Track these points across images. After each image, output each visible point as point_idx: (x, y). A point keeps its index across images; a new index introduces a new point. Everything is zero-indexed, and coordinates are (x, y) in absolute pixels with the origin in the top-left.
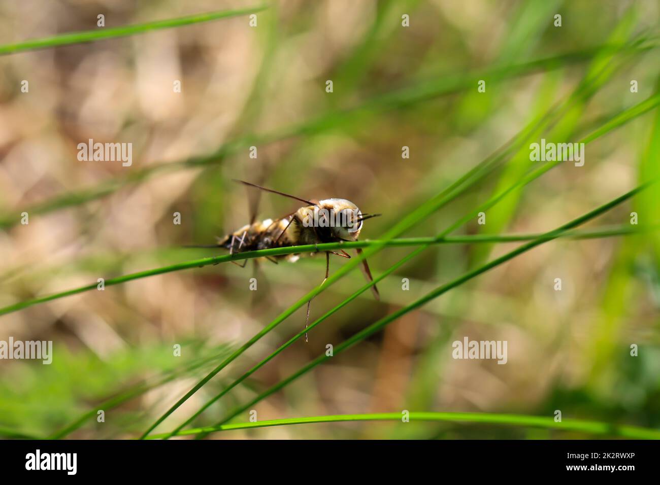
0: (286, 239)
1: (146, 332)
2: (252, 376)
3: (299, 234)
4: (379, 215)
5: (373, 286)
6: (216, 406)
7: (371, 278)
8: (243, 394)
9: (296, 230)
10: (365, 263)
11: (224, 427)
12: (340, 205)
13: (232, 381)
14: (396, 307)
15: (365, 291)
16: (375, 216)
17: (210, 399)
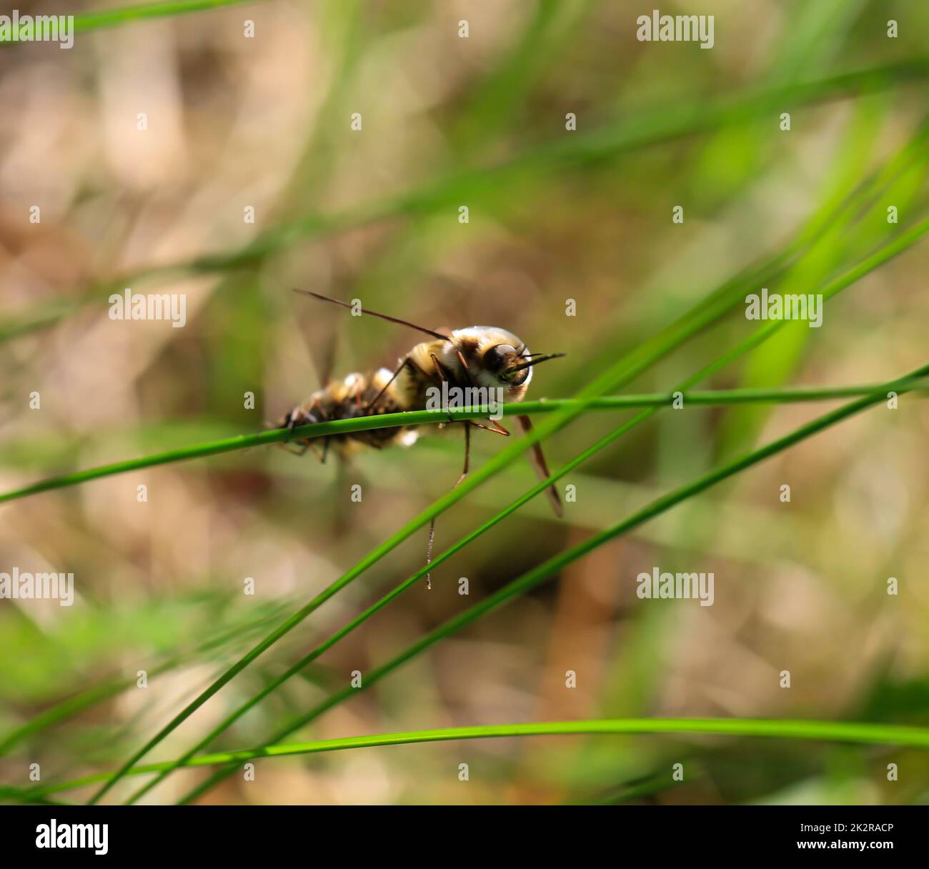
0: (392, 402)
1: (121, 579)
2: (319, 660)
3: (414, 392)
4: (561, 355)
5: (549, 489)
6: (254, 714)
7: (547, 474)
8: (303, 691)
9: (410, 385)
10: (537, 448)
11: (272, 750)
12: (489, 338)
13: (284, 669)
14: (586, 532)
15: (535, 498)
16: (554, 356)
17: (242, 702)
